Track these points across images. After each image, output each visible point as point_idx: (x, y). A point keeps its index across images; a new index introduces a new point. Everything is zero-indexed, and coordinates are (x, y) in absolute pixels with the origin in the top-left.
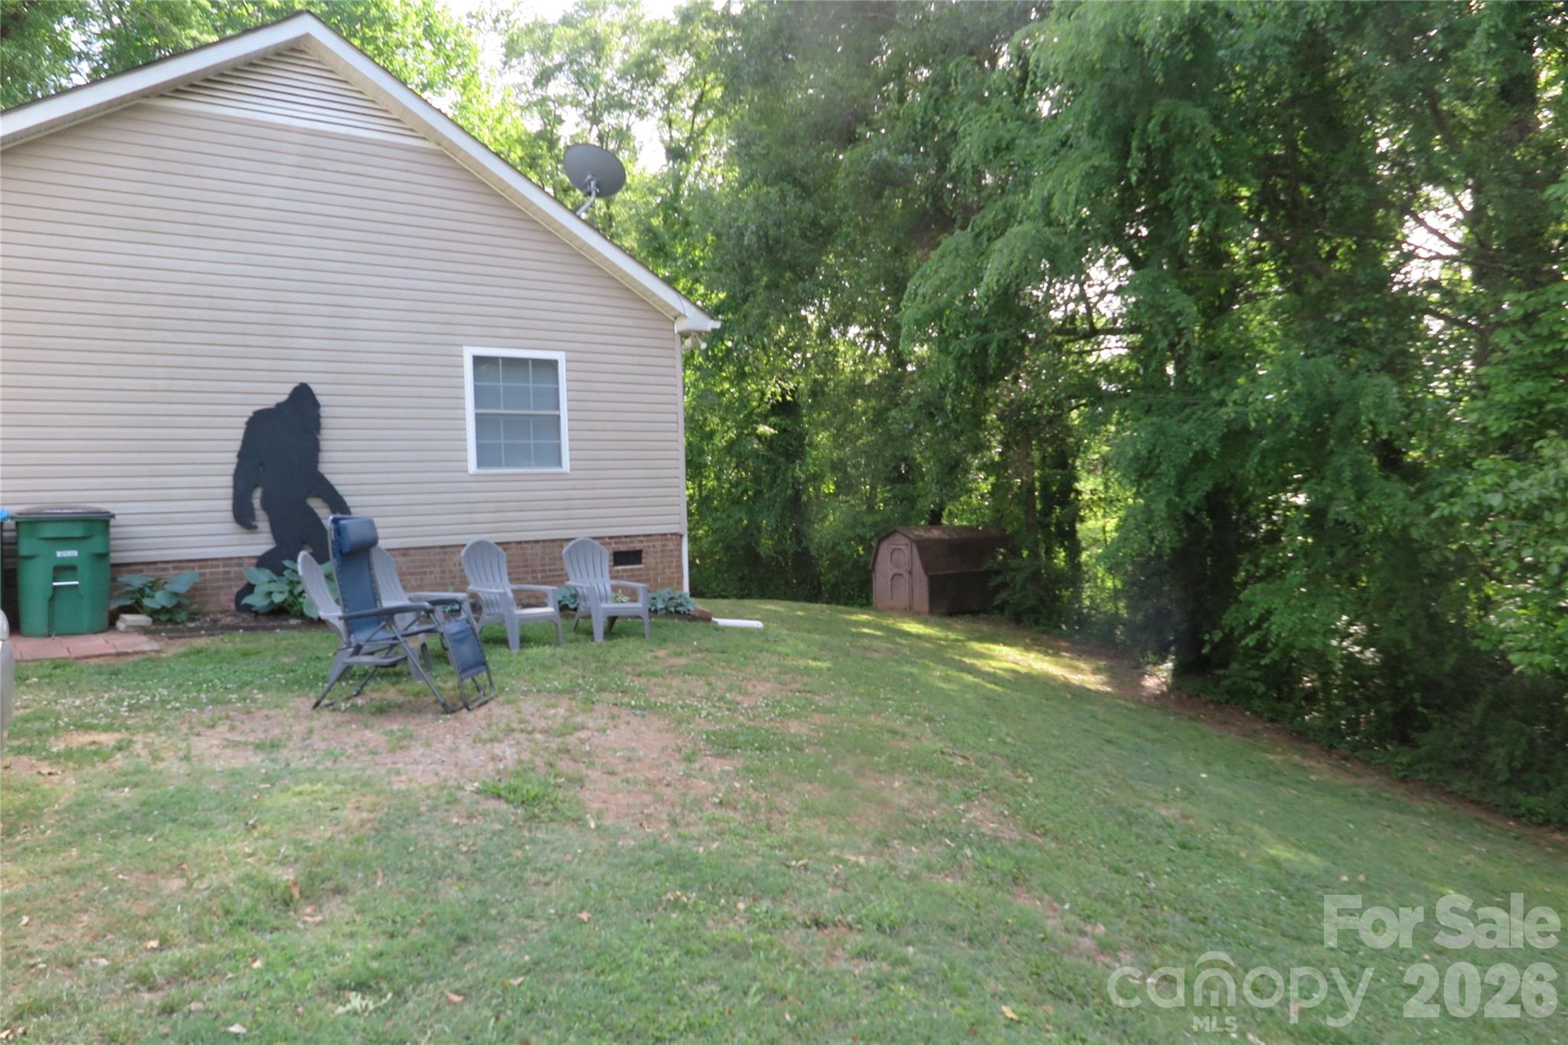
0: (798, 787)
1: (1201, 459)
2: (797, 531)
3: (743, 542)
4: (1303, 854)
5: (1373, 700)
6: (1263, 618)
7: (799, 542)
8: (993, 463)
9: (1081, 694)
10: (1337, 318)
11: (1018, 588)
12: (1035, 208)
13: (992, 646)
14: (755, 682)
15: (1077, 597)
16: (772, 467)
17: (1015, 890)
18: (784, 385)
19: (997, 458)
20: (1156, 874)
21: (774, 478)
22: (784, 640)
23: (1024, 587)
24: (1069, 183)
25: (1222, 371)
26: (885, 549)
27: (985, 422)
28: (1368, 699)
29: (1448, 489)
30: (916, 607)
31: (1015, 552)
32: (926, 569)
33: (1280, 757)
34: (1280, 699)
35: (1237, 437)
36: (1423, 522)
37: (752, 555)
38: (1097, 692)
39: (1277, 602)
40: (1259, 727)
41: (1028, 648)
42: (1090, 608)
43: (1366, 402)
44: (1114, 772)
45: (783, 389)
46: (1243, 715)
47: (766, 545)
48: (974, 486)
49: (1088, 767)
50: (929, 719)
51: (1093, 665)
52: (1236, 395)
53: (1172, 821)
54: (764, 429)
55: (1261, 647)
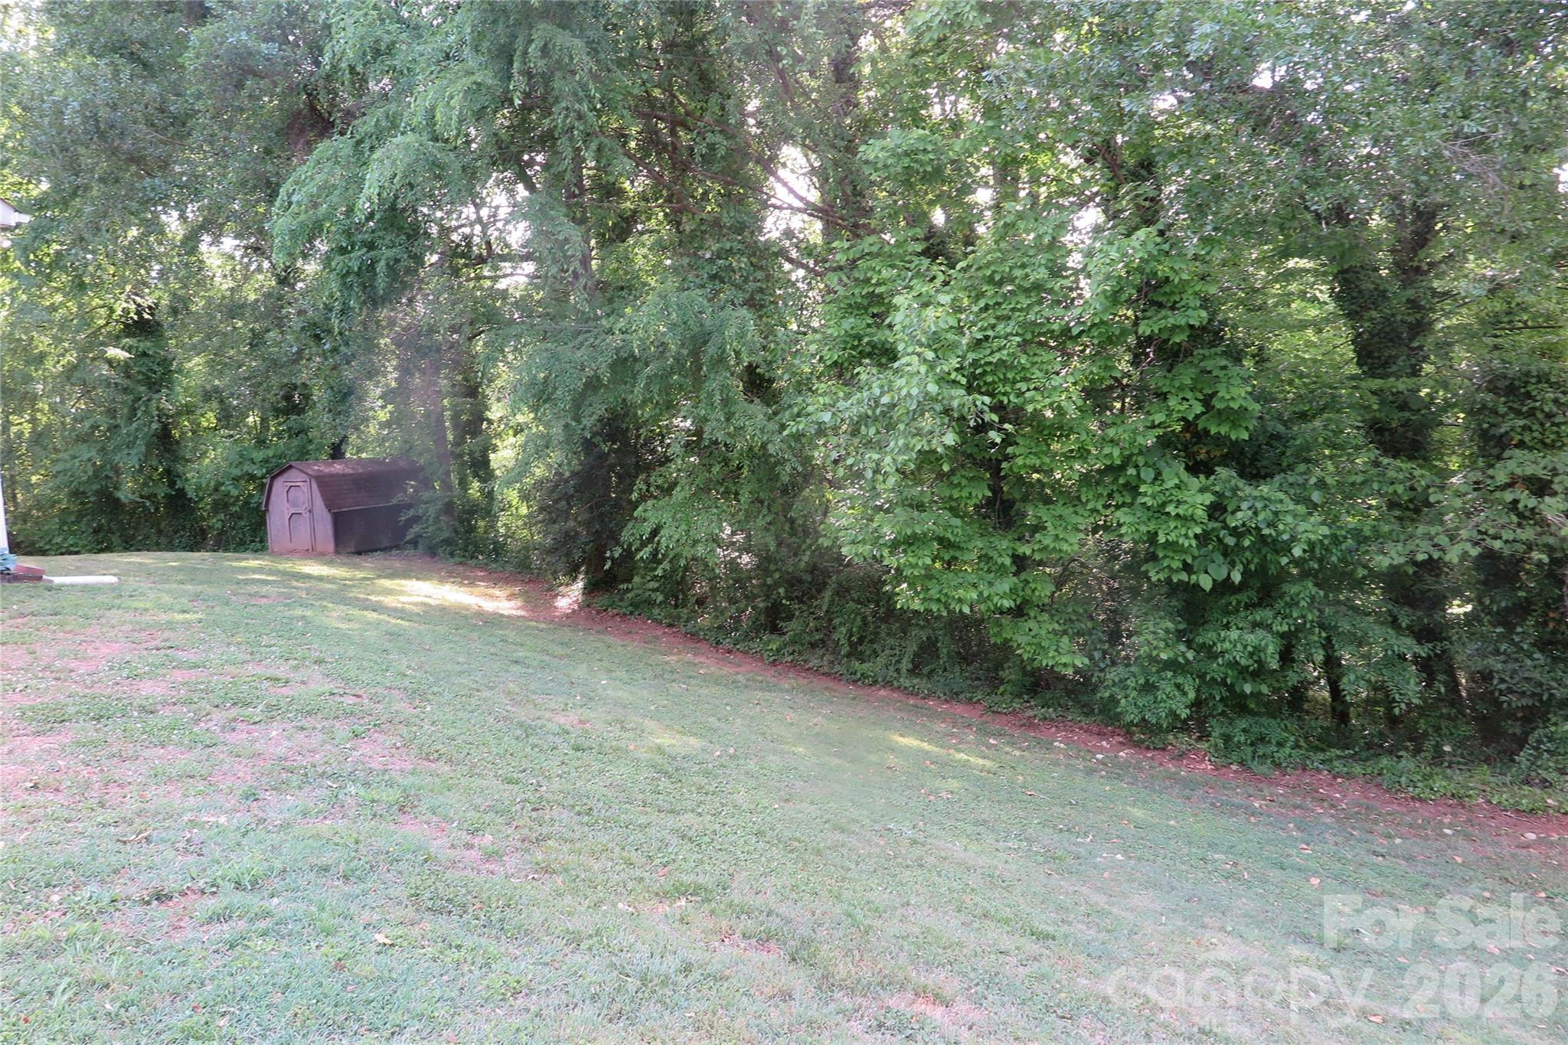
0: (147, 753)
1: (593, 384)
2: (168, 472)
3: (95, 487)
4: (685, 738)
5: (750, 598)
6: (655, 532)
7: (172, 484)
8: (392, 391)
9: (492, 621)
10: (708, 256)
11: (431, 521)
12: (419, 119)
13: (404, 582)
14: (98, 644)
15: (492, 526)
16: (129, 398)
17: (402, 819)
18: (139, 300)
19: (393, 384)
20: (549, 778)
21: (133, 411)
22: (142, 594)
23: (437, 520)
24: (451, 97)
25: (611, 301)
26: (280, 486)
27: (378, 346)
28: (747, 597)
29: (796, 410)
30: (320, 548)
31: (426, 483)
32: (329, 507)
33: (676, 657)
34: (676, 606)
35: (625, 365)
36: (778, 439)
37: (109, 503)
38: (509, 617)
39: (666, 517)
40: (659, 633)
41: (442, 581)
42: (506, 536)
43: (731, 332)
44: (517, 690)
45: (139, 305)
46: (645, 623)
47: (127, 490)
48: (371, 413)
49: (492, 688)
50: (319, 662)
51: (508, 592)
52: (622, 323)
53: (567, 727)
54: (114, 352)
55: (654, 557)
